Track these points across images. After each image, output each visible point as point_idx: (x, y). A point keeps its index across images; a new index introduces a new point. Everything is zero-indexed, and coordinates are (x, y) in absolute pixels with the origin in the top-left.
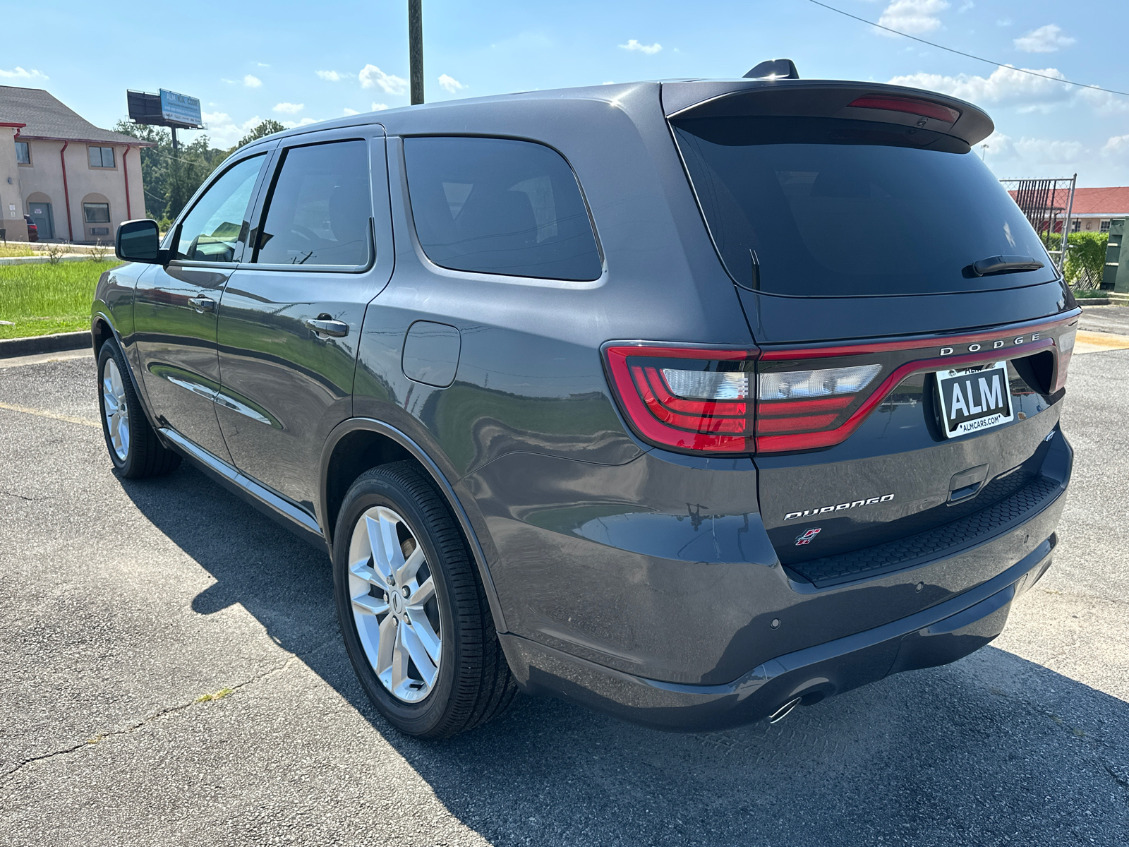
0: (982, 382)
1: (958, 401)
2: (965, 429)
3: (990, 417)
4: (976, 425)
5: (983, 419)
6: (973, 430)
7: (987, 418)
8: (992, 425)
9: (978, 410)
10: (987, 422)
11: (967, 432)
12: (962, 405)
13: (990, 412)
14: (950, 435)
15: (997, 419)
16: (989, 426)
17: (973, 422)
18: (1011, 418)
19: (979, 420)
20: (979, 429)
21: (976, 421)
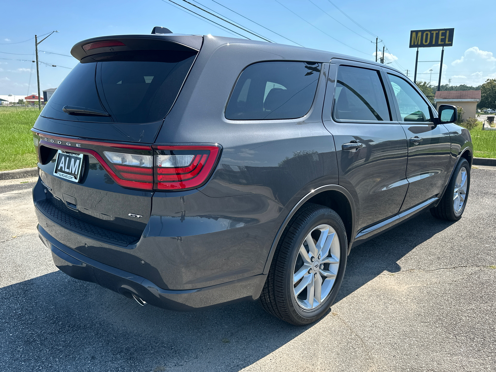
0: (73, 160)
1: (62, 164)
2: (60, 175)
3: (70, 176)
4: (64, 176)
5: (67, 175)
6: (62, 177)
7: (68, 175)
8: (69, 179)
9: (67, 170)
10: (68, 177)
11: (60, 176)
12: (63, 166)
13: (71, 174)
14: (55, 174)
15: (72, 178)
16: (68, 179)
17: (63, 174)
18: (77, 181)
19: (66, 174)
20: (64, 178)
21: (65, 174)
